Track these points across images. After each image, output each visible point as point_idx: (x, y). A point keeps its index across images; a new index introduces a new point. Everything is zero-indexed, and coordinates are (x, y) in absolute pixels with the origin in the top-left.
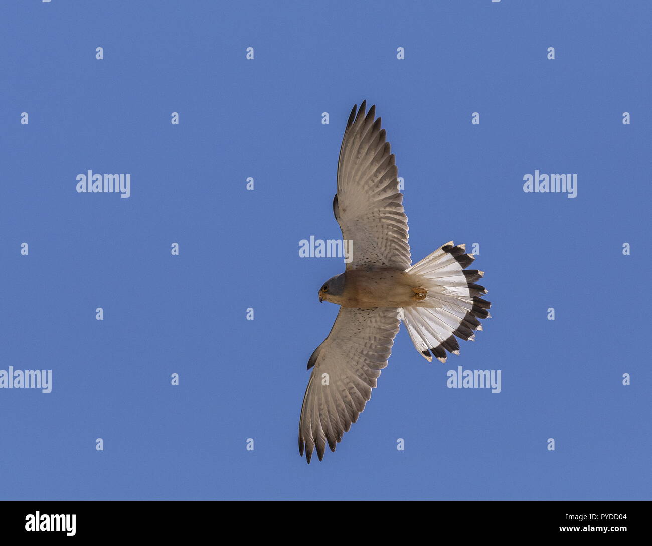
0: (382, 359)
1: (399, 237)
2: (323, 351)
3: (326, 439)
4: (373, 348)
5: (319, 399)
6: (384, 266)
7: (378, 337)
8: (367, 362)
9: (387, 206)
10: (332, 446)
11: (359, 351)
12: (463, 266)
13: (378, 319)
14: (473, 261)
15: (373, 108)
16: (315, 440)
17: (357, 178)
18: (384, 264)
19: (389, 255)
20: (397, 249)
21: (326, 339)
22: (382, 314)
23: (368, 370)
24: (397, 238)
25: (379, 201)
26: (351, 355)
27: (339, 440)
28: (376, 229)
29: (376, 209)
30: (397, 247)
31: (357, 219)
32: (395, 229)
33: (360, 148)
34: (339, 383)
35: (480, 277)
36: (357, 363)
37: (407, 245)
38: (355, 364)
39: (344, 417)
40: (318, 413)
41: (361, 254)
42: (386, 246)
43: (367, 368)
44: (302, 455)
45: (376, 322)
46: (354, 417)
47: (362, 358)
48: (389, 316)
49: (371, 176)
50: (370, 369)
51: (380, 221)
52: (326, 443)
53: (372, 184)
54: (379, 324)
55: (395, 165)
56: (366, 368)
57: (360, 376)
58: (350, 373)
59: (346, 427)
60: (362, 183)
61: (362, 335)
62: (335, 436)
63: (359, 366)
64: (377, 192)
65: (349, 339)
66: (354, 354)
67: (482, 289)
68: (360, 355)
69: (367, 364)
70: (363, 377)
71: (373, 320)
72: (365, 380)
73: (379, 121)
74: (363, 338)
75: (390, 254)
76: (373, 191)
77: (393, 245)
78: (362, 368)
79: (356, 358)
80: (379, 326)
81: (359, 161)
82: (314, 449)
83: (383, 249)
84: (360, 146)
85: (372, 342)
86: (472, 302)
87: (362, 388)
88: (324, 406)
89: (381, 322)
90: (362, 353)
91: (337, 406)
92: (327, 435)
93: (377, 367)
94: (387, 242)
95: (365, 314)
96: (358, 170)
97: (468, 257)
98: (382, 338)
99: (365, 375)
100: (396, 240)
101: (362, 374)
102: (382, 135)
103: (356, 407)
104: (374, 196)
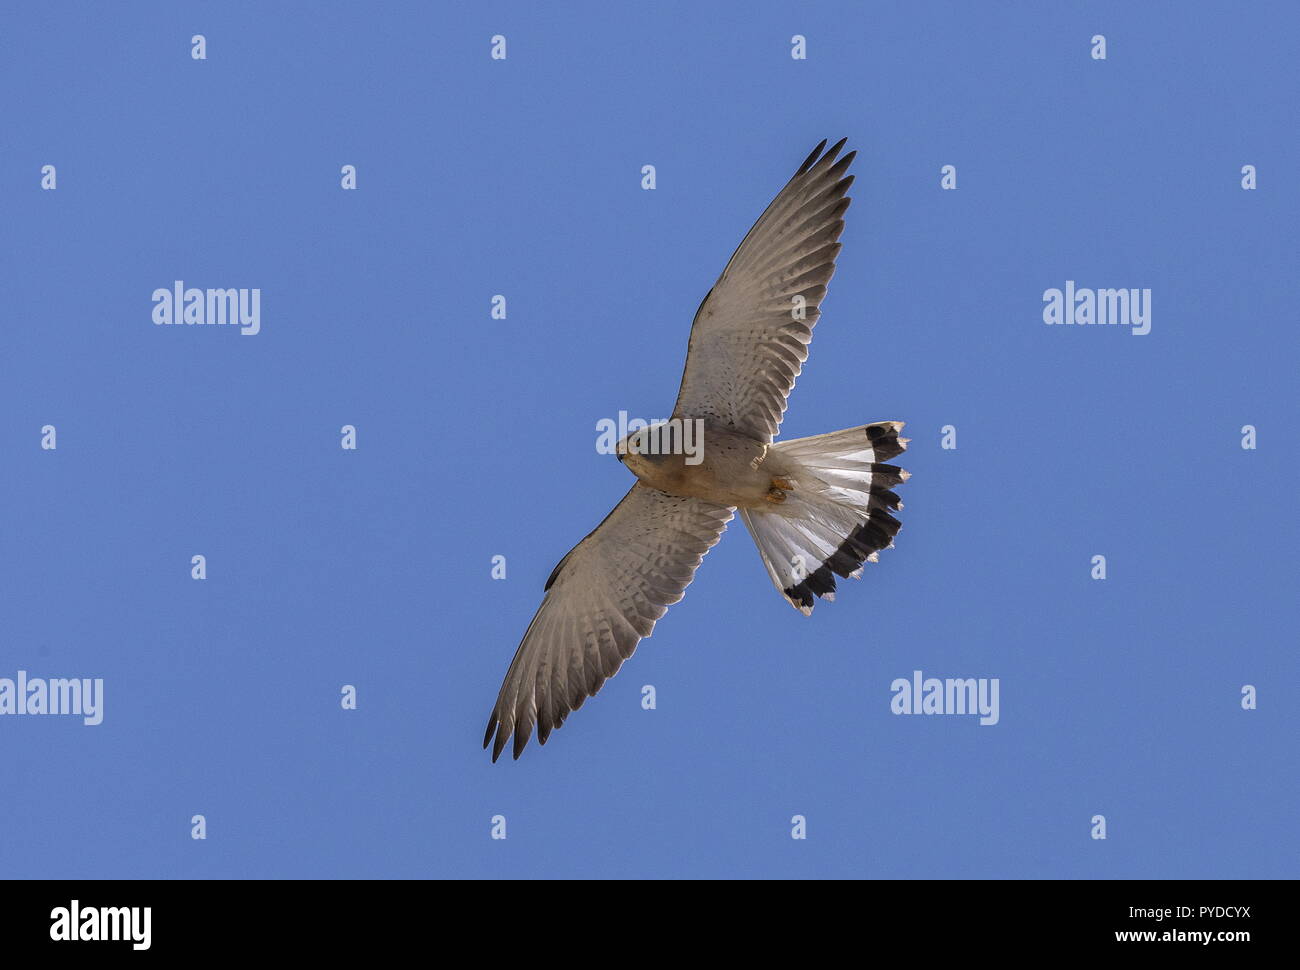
0: (674, 587)
1: (776, 383)
2: (576, 558)
3: (536, 720)
4: (662, 563)
5: (545, 645)
6: (731, 426)
7: (675, 547)
8: (645, 588)
9: (784, 326)
10: (543, 734)
11: (636, 567)
12: (878, 456)
13: (686, 517)
14: (900, 453)
15: (852, 155)
16: (517, 722)
17: (760, 266)
18: (732, 423)
19: (744, 412)
20: (763, 405)
21: (590, 535)
22: (695, 509)
23: (643, 603)
24: (771, 384)
25: (772, 314)
26: (620, 572)
27: (558, 724)
28: (742, 359)
29: (761, 327)
30: (766, 401)
31: (719, 335)
32: (776, 368)
33: (796, 216)
34: (586, 619)
35: (900, 481)
36: (627, 587)
37: (783, 402)
38: (623, 588)
39: (579, 682)
40: (536, 670)
41: (706, 397)
42: (746, 394)
43: (642, 600)
44: (485, 746)
45: (681, 520)
46: (594, 686)
47: (637, 579)
48: (708, 514)
49: (784, 269)
50: (647, 602)
51: (755, 348)
52: (535, 728)
53: (776, 281)
54: (685, 524)
55: (834, 262)
56: (639, 599)
57: (626, 613)
58: (608, 604)
59: (577, 703)
60: (763, 276)
61: (649, 539)
62: (554, 716)
63: (629, 594)
64: (777, 299)
65: (626, 544)
66: (626, 571)
67: (894, 500)
68: (637, 574)
69: (644, 592)
70: (631, 614)
71: (677, 517)
72: (632, 620)
73: (850, 180)
74: (649, 546)
75: (749, 410)
76: (773, 296)
77: (760, 394)
78: (633, 597)
79: (628, 578)
80: (683, 528)
81: (779, 238)
82: (512, 736)
83: (740, 397)
84: (797, 213)
85: (662, 555)
86: (868, 517)
87: (622, 635)
88: (549, 660)
89: (690, 522)
90: (639, 570)
91: (572, 660)
92: (540, 715)
93: (662, 600)
94: (749, 389)
95: (669, 505)
96: (769, 253)
97: (896, 444)
98: (682, 550)
99: (635, 612)
100: (768, 387)
101: (631, 609)
102: (843, 205)
103: (603, 666)
104: (769, 303)
